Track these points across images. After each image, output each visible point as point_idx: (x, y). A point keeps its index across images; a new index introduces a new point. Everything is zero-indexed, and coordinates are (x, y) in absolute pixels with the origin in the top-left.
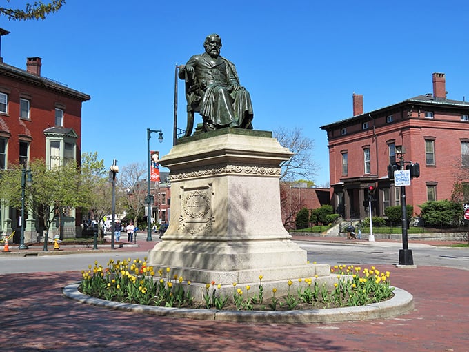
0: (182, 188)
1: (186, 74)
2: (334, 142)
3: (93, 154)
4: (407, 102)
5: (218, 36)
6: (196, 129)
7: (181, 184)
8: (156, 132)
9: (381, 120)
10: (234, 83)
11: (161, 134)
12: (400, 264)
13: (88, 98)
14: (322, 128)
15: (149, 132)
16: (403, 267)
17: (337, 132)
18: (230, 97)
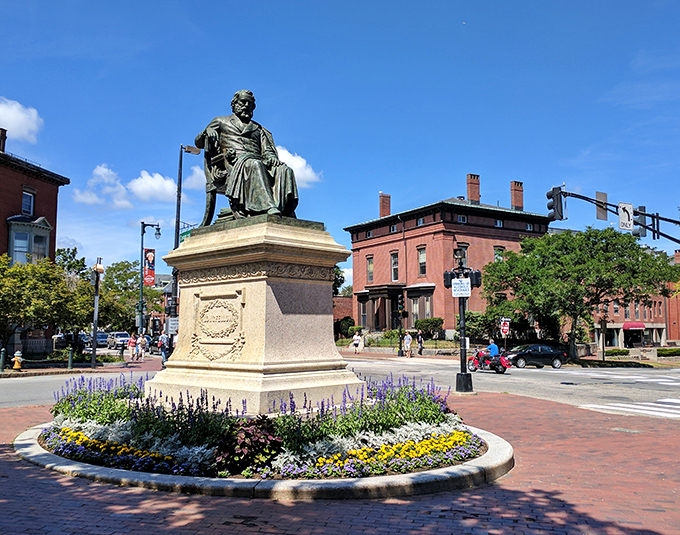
0: (197, 295)
1: (206, 140)
2: (358, 245)
3: (71, 251)
4: (442, 203)
5: (251, 94)
6: (220, 216)
7: (197, 290)
8: (153, 226)
9: (411, 223)
10: (271, 157)
11: (158, 229)
12: (457, 390)
13: (67, 181)
14: (346, 230)
15: (144, 225)
16: (460, 394)
17: (362, 235)
18: (268, 174)
